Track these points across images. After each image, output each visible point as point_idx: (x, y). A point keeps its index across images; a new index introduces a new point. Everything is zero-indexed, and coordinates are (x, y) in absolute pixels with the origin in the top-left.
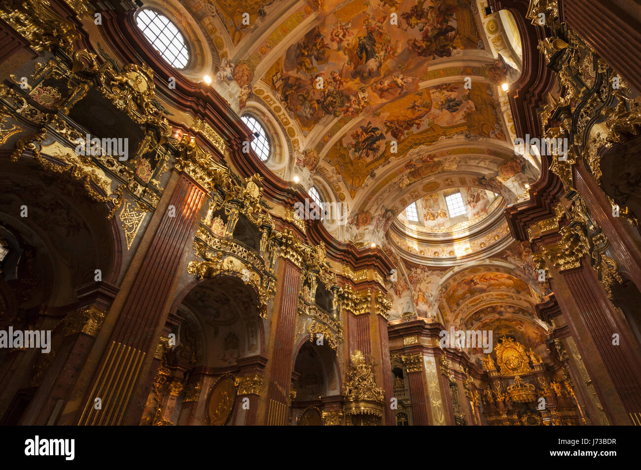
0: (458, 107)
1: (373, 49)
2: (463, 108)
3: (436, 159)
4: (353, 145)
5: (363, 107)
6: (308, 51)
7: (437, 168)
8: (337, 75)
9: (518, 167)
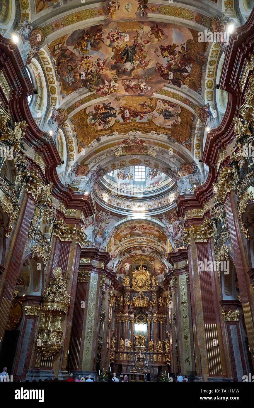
0: (170, 117)
1: (133, 57)
2: (174, 119)
3: (144, 144)
4: (92, 114)
5: (111, 92)
6: (87, 37)
7: (144, 151)
8: (101, 62)
9: (191, 170)
